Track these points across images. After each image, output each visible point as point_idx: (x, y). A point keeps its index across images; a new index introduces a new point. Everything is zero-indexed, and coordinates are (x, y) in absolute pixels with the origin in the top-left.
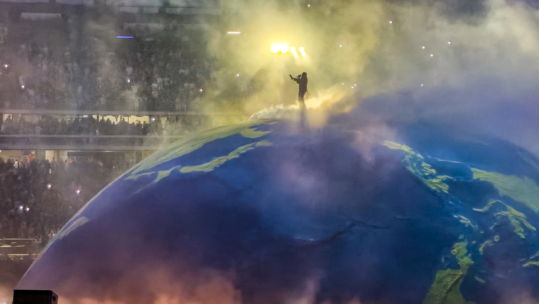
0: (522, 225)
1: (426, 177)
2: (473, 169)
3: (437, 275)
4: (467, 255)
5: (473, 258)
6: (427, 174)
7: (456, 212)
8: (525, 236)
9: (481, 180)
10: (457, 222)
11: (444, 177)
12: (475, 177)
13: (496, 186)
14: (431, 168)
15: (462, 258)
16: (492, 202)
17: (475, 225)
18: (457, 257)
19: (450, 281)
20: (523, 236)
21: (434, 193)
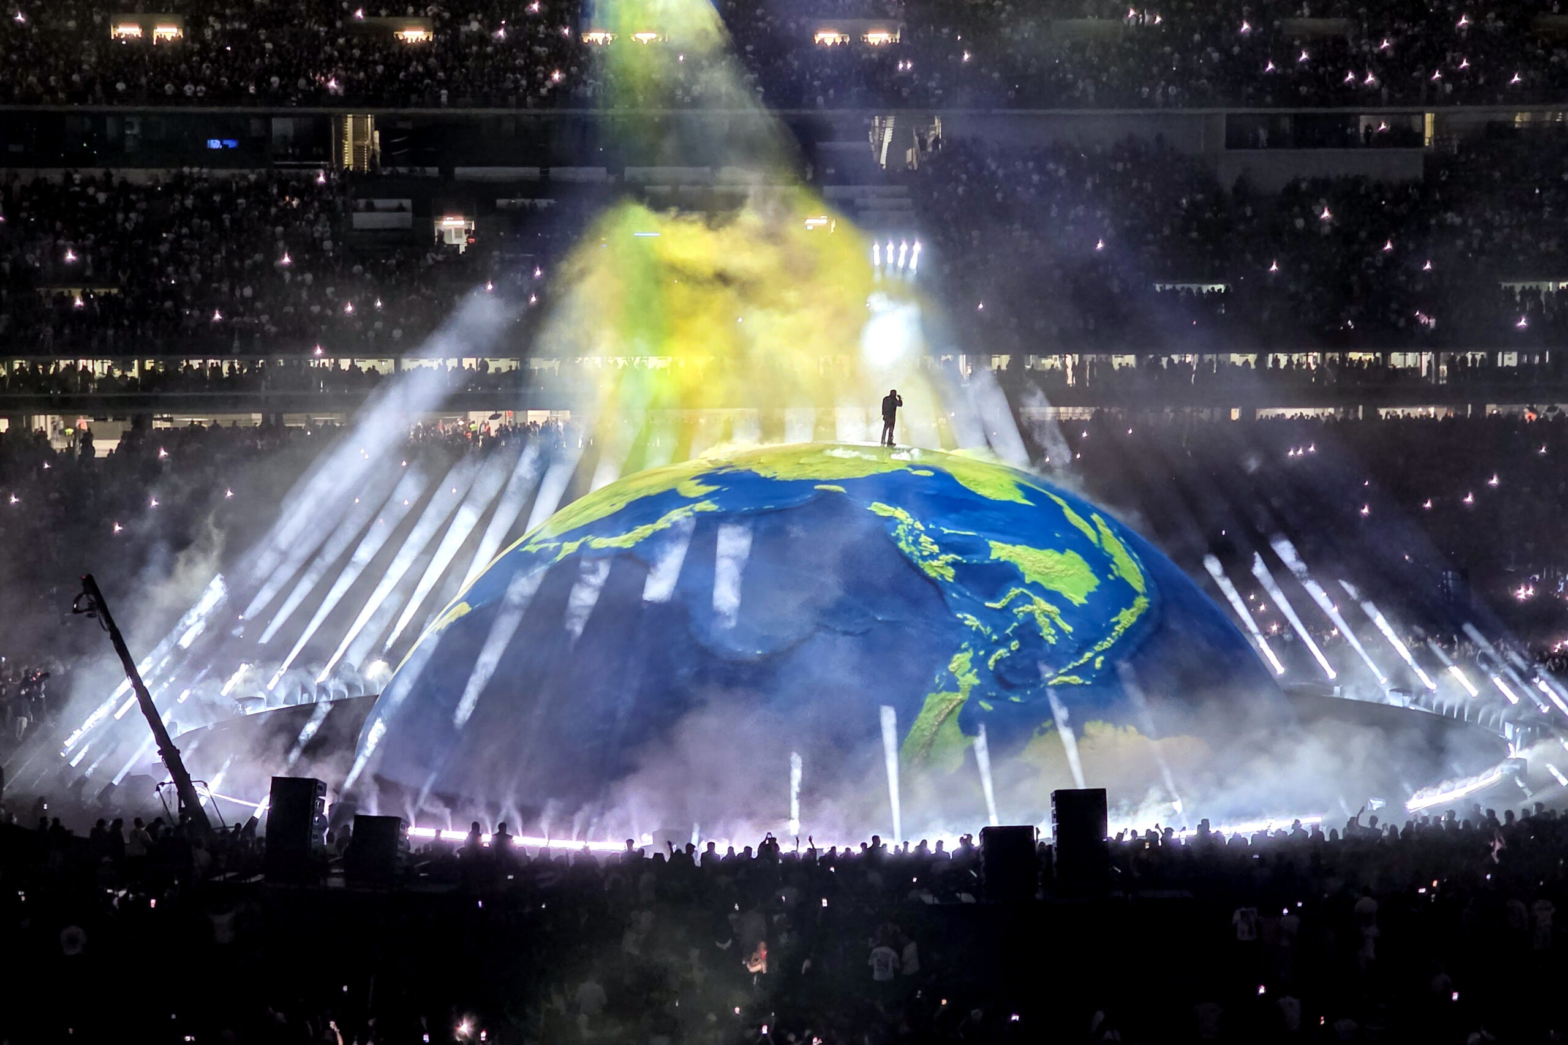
0: (1053, 624)
1: (924, 558)
2: (992, 543)
3: (928, 700)
4: (970, 671)
5: (979, 675)
6: (925, 553)
7: (961, 609)
8: (1056, 641)
9: (1002, 560)
10: (960, 623)
11: (950, 557)
12: (994, 556)
13: (1021, 568)
14: (932, 544)
15: (963, 675)
16: (1014, 592)
17: (985, 627)
18: (956, 675)
19: (945, 707)
20: (1052, 640)
21: (932, 581)
